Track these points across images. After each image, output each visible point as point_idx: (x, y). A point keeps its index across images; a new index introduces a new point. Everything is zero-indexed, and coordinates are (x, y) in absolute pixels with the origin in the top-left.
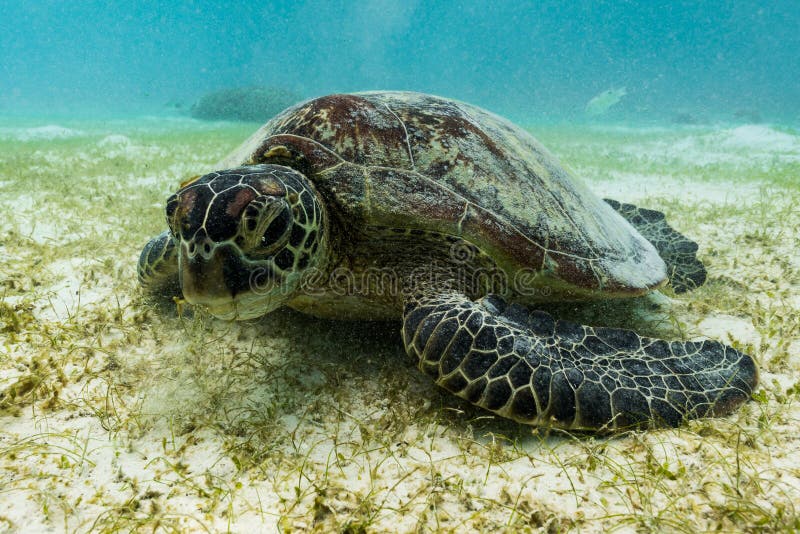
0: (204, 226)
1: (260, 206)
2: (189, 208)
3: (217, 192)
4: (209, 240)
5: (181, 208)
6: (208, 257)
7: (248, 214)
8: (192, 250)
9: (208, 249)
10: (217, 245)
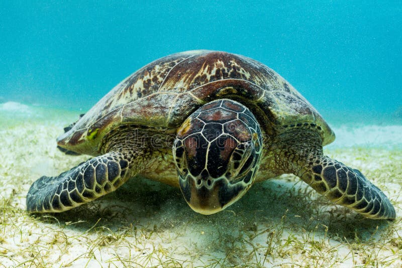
0: (206, 168)
1: (242, 152)
2: (193, 153)
3: (210, 141)
4: (210, 178)
5: (187, 153)
6: (210, 188)
7: (234, 159)
8: (199, 182)
9: (209, 183)
10: (215, 180)
